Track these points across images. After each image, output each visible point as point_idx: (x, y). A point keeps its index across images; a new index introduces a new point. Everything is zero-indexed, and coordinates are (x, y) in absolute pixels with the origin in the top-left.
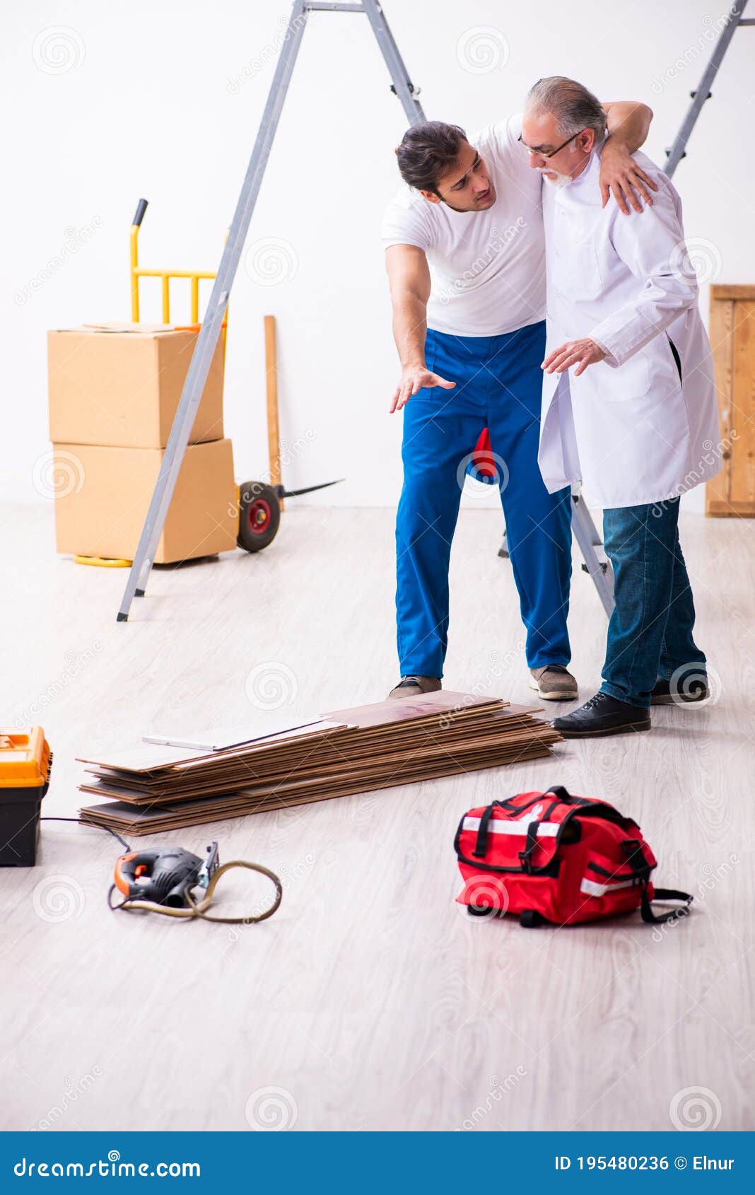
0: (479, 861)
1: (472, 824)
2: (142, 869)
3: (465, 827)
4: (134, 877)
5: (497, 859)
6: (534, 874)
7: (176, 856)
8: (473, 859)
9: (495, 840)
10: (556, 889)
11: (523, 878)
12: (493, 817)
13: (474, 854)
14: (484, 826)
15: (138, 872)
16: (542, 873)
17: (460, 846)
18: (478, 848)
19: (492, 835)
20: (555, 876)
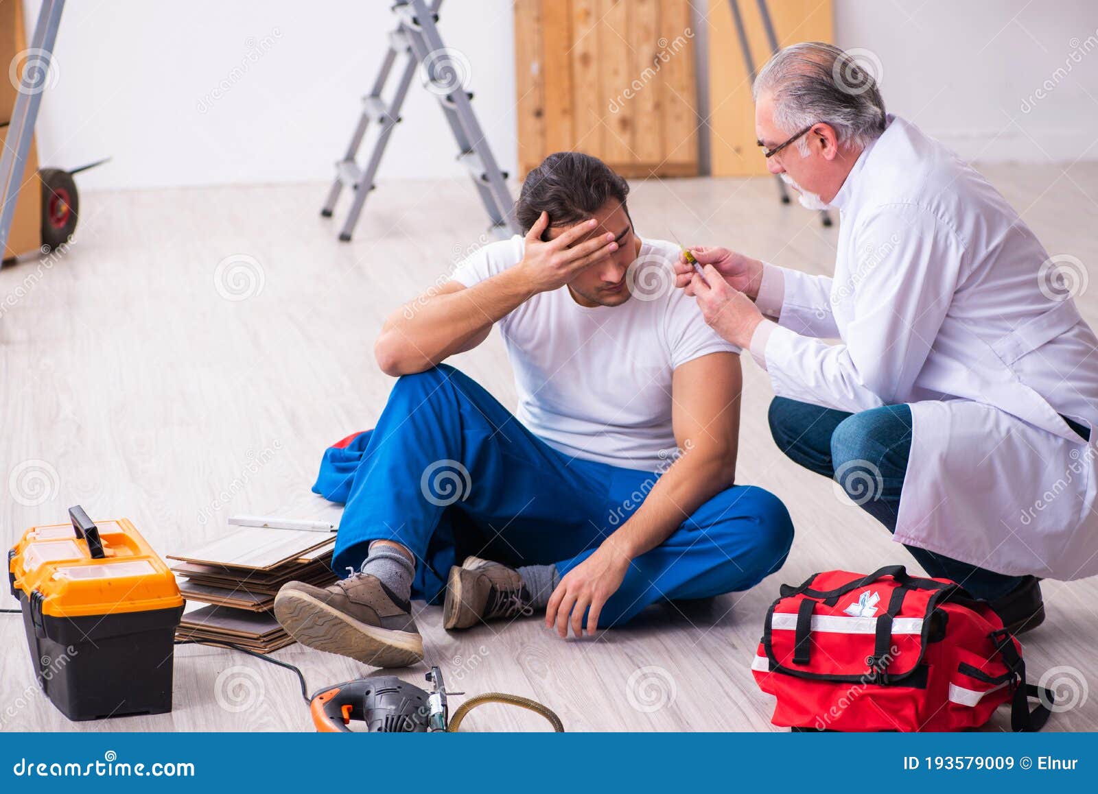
0: (802, 669)
1: (784, 623)
2: (348, 709)
3: (775, 626)
4: (343, 722)
5: (826, 665)
6: (893, 684)
7: (393, 690)
8: (792, 666)
9: (821, 640)
10: (921, 703)
11: (877, 690)
12: (816, 612)
13: (794, 661)
14: (805, 624)
15: (346, 715)
16: (905, 682)
17: (774, 650)
18: (797, 652)
19: (816, 634)
20: (921, 684)
